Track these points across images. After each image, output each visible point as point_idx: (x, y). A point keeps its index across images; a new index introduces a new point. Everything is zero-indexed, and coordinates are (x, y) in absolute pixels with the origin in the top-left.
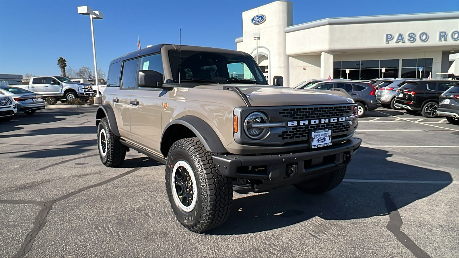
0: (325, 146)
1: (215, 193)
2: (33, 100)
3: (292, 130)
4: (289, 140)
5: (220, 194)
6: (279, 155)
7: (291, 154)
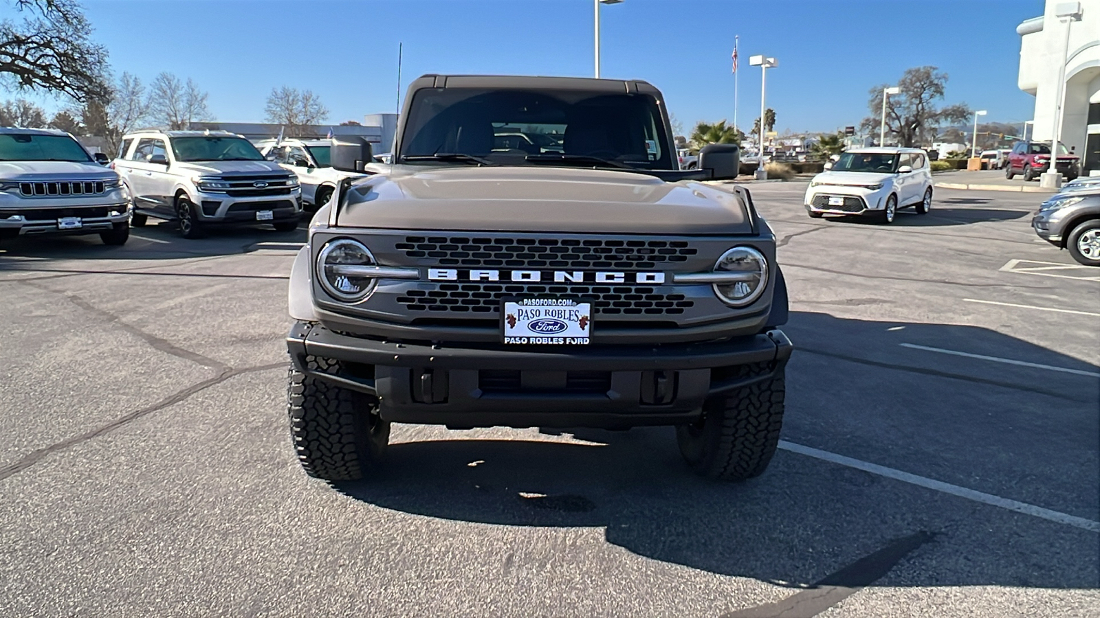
0: (562, 343)
1: (303, 403)
3: (437, 289)
4: (427, 313)
5: (314, 407)
6: (397, 345)
7: (433, 347)
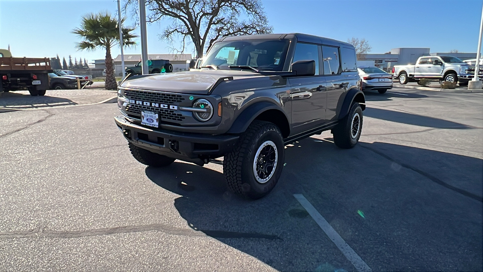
2: (379, 80)
